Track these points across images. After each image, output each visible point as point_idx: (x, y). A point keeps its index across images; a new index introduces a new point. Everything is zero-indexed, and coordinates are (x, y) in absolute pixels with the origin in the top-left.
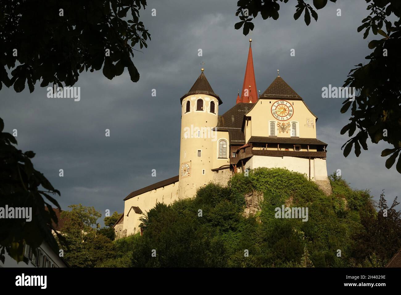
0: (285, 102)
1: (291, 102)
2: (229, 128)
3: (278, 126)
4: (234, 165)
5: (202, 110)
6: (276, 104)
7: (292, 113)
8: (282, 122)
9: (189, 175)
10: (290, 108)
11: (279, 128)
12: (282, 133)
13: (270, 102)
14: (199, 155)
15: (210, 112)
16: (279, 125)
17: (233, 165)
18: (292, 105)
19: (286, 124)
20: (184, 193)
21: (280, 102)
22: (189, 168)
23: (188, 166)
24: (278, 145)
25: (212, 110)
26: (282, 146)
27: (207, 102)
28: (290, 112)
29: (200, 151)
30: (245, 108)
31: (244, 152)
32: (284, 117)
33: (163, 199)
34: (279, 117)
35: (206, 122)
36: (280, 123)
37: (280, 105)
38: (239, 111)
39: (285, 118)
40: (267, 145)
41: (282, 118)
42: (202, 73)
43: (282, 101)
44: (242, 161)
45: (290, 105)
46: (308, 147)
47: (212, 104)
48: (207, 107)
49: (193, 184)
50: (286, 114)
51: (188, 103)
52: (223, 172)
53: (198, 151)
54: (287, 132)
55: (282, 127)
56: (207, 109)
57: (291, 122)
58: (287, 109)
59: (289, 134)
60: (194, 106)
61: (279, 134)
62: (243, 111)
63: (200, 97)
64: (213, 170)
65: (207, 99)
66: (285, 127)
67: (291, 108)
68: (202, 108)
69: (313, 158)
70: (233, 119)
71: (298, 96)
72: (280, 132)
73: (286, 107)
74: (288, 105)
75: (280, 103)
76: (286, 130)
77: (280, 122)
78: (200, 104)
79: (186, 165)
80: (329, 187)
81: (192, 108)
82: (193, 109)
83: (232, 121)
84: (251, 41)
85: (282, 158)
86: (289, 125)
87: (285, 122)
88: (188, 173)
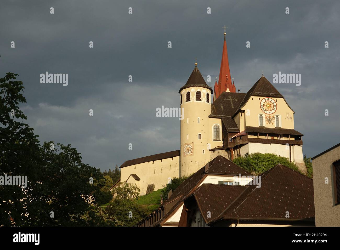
0: (270, 99)
1: (275, 99)
2: (221, 116)
3: (266, 118)
4: (231, 148)
5: (200, 100)
6: (264, 101)
7: (276, 108)
8: (268, 116)
9: (192, 154)
10: (274, 104)
11: (266, 120)
12: (268, 124)
13: (259, 99)
14: (200, 138)
15: (207, 102)
16: (266, 117)
17: (230, 148)
18: (276, 101)
19: (271, 117)
20: (188, 168)
21: (266, 99)
22: (191, 148)
23: (190, 146)
24: (267, 135)
26: (270, 135)
27: (204, 93)
28: (274, 108)
29: (200, 134)
30: (229, 97)
31: (241, 139)
32: (270, 112)
33: (161, 170)
34: (266, 111)
35: (204, 110)
36: (267, 116)
37: (267, 101)
38: (225, 99)
39: (271, 112)
40: (259, 134)
41: (269, 112)
42: (196, 67)
43: (268, 98)
44: (239, 146)
45: (274, 102)
46: (289, 136)
47: (208, 94)
48: (204, 98)
49: (196, 162)
50: (272, 109)
51: (188, 94)
52: (219, 152)
53: (198, 135)
54: (273, 124)
55: (269, 119)
56: (204, 100)
57: (275, 115)
58: (272, 105)
59: (273, 126)
60: (193, 97)
62: (228, 99)
63: (199, 89)
64: (210, 150)
65: (204, 91)
66: (271, 119)
67: (275, 104)
68: (200, 99)
69: (293, 145)
70: (222, 107)
71: (281, 95)
72: (267, 124)
73: (271, 103)
74: (273, 101)
75: (267, 100)
76: (272, 122)
77: (267, 115)
78: (199, 95)
79: (189, 145)
80: (305, 168)
81: (192, 98)
82: (193, 100)
83: (221, 109)
84: (226, 35)
85: (270, 145)
86: (273, 118)
87: (271, 116)
88: (190, 152)
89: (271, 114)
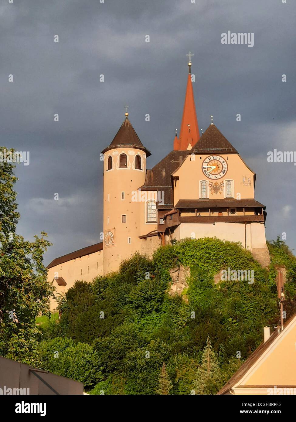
0: (218, 157)
1: (225, 156)
2: (159, 186)
3: (210, 186)
4: (162, 233)
5: (126, 167)
6: (207, 160)
7: (226, 170)
8: (214, 182)
9: (113, 245)
10: (223, 164)
11: (210, 188)
12: (214, 194)
13: (201, 158)
14: (124, 221)
15: (136, 168)
16: (211, 184)
17: (160, 233)
18: (226, 159)
19: (219, 184)
20: (108, 266)
21: (211, 157)
22: (112, 236)
23: (111, 234)
24: (209, 210)
25: (138, 166)
26: (213, 210)
27: (132, 156)
28: (224, 169)
29: (125, 216)
30: (179, 157)
31: (171, 219)
32: (216, 176)
33: (88, 269)
34: (211, 175)
35: (131, 181)
36: (212, 183)
37: (212, 160)
38: (172, 161)
39: (218, 176)
40: (196, 210)
41: (215, 176)
42: (127, 118)
43: (214, 156)
44: (169, 230)
45: (223, 160)
46: (243, 210)
47: (138, 158)
48: (131, 163)
49: (118, 255)
50: (219, 171)
51: (110, 158)
52: (151, 239)
53: (122, 216)
54: (221, 193)
55: (215, 187)
56: (131, 166)
57: (224, 180)
58: (221, 166)
59: (222, 195)
60: (116, 163)
61: (211, 196)
62: (176, 161)
63: (123, 151)
64: (141, 238)
65: (131, 153)
66: (218, 187)
67: (225, 164)
68: (125, 164)
69: (249, 223)
70: (164, 173)
71: (234, 149)
72: (212, 193)
73: (219, 163)
74: (222, 160)
75: (212, 159)
76: (220, 191)
77: (212, 181)
78: (123, 159)
79: (110, 232)
80: (268, 256)
81: (114, 164)
82: (115, 166)
83: (162, 176)
85: (214, 225)
86: (222, 184)
87: (218, 181)
88: (111, 242)
89: (218, 179)
